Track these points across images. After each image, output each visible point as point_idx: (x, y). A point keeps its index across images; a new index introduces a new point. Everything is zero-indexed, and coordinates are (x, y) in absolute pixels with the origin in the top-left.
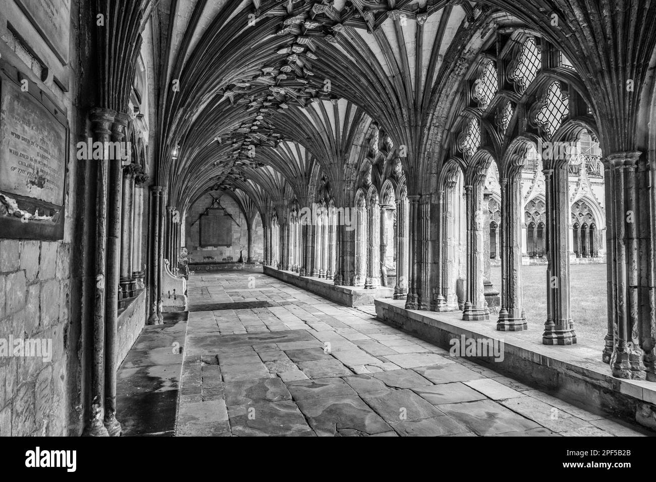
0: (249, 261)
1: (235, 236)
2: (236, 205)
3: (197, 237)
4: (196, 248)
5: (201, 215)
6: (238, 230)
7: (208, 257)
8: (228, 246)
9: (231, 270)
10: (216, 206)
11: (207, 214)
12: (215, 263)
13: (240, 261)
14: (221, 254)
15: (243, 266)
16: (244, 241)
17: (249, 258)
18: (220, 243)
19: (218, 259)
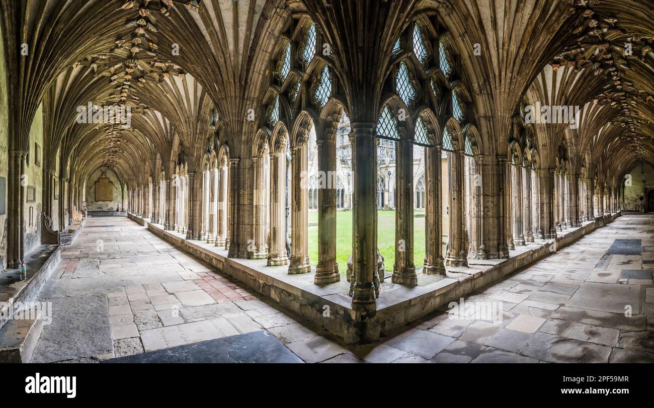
0: (123, 210)
1: (115, 195)
2: (115, 176)
3: (94, 195)
4: (93, 202)
5: (96, 182)
6: (116, 191)
7: (100, 208)
8: (111, 201)
9: (112, 215)
10: (104, 177)
11: (99, 182)
12: (104, 212)
13: (118, 210)
14: (107, 206)
15: (119, 213)
16: (120, 198)
17: (122, 209)
18: (106, 199)
19: (105, 209)
